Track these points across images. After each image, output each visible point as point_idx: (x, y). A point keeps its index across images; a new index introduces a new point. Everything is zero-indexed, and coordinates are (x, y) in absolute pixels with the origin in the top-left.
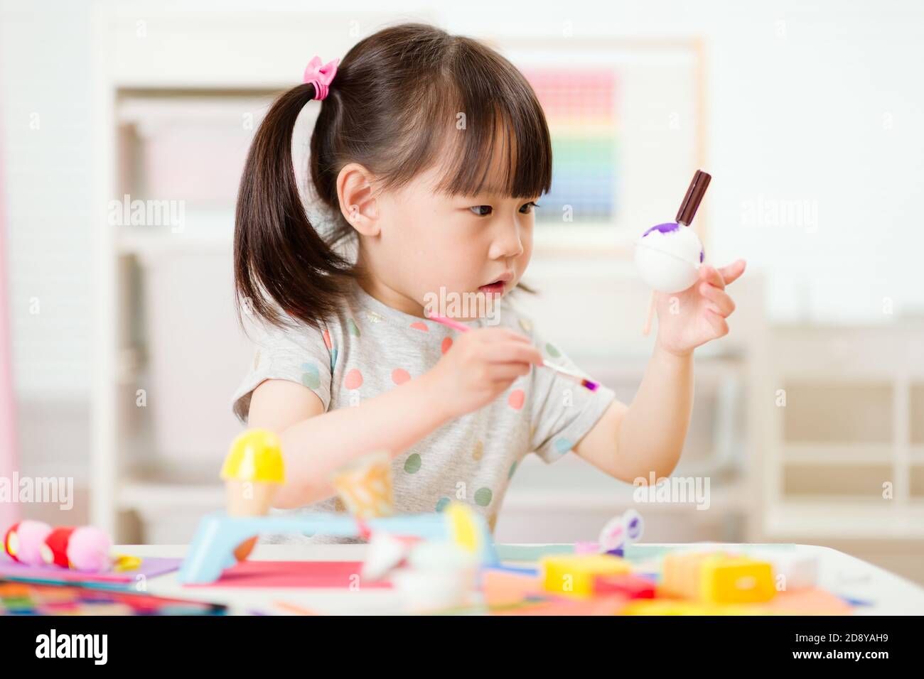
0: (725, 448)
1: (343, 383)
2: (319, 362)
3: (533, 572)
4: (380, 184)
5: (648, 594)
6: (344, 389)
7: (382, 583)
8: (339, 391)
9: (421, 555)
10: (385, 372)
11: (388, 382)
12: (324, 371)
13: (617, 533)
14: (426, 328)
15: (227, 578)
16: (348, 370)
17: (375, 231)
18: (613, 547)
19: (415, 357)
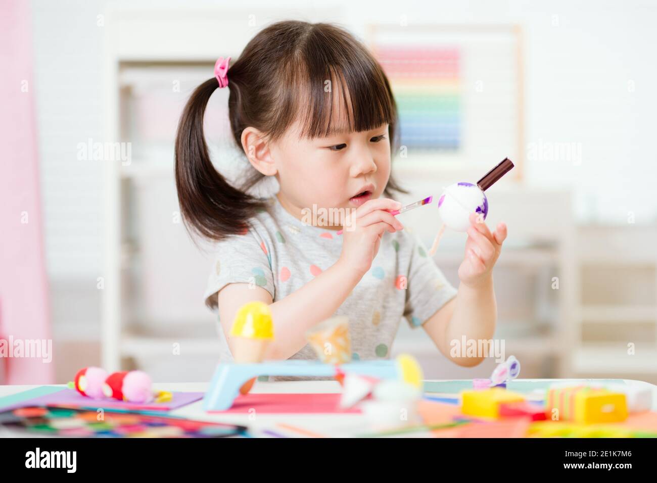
0: (543, 311)
1: (279, 278)
2: (263, 266)
3: (455, 401)
4: (268, 138)
5: (541, 417)
6: (280, 282)
7: (354, 410)
8: (278, 284)
9: (381, 391)
10: (305, 267)
11: (309, 275)
12: (266, 271)
13: (503, 373)
14: (331, 237)
15: (236, 407)
16: (280, 269)
17: (274, 172)
18: (500, 383)
19: (324, 257)
